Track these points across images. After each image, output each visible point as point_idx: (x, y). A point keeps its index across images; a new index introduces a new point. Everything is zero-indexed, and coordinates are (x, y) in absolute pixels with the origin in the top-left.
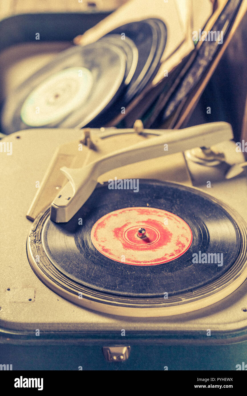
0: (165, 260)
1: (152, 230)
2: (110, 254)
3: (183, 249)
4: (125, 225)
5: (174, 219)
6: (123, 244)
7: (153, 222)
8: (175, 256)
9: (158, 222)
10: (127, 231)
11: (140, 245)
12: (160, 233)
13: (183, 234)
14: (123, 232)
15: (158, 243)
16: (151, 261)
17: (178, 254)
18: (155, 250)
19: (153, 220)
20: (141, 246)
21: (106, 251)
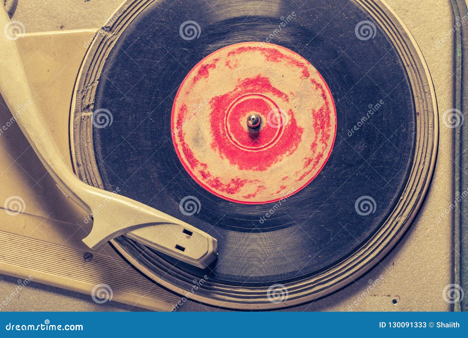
0: (189, 166)
1: (272, 137)
2: (195, 79)
3: (223, 190)
4: (279, 94)
5: (307, 170)
6: (226, 95)
7: (295, 137)
8: (203, 179)
9: (297, 146)
10: (265, 97)
11: (228, 123)
12: (265, 151)
13: (264, 188)
14: (261, 92)
15: (237, 150)
16: (184, 143)
17: (207, 185)
18: (217, 149)
19: (300, 137)
20: (223, 125)
21: (204, 71)
